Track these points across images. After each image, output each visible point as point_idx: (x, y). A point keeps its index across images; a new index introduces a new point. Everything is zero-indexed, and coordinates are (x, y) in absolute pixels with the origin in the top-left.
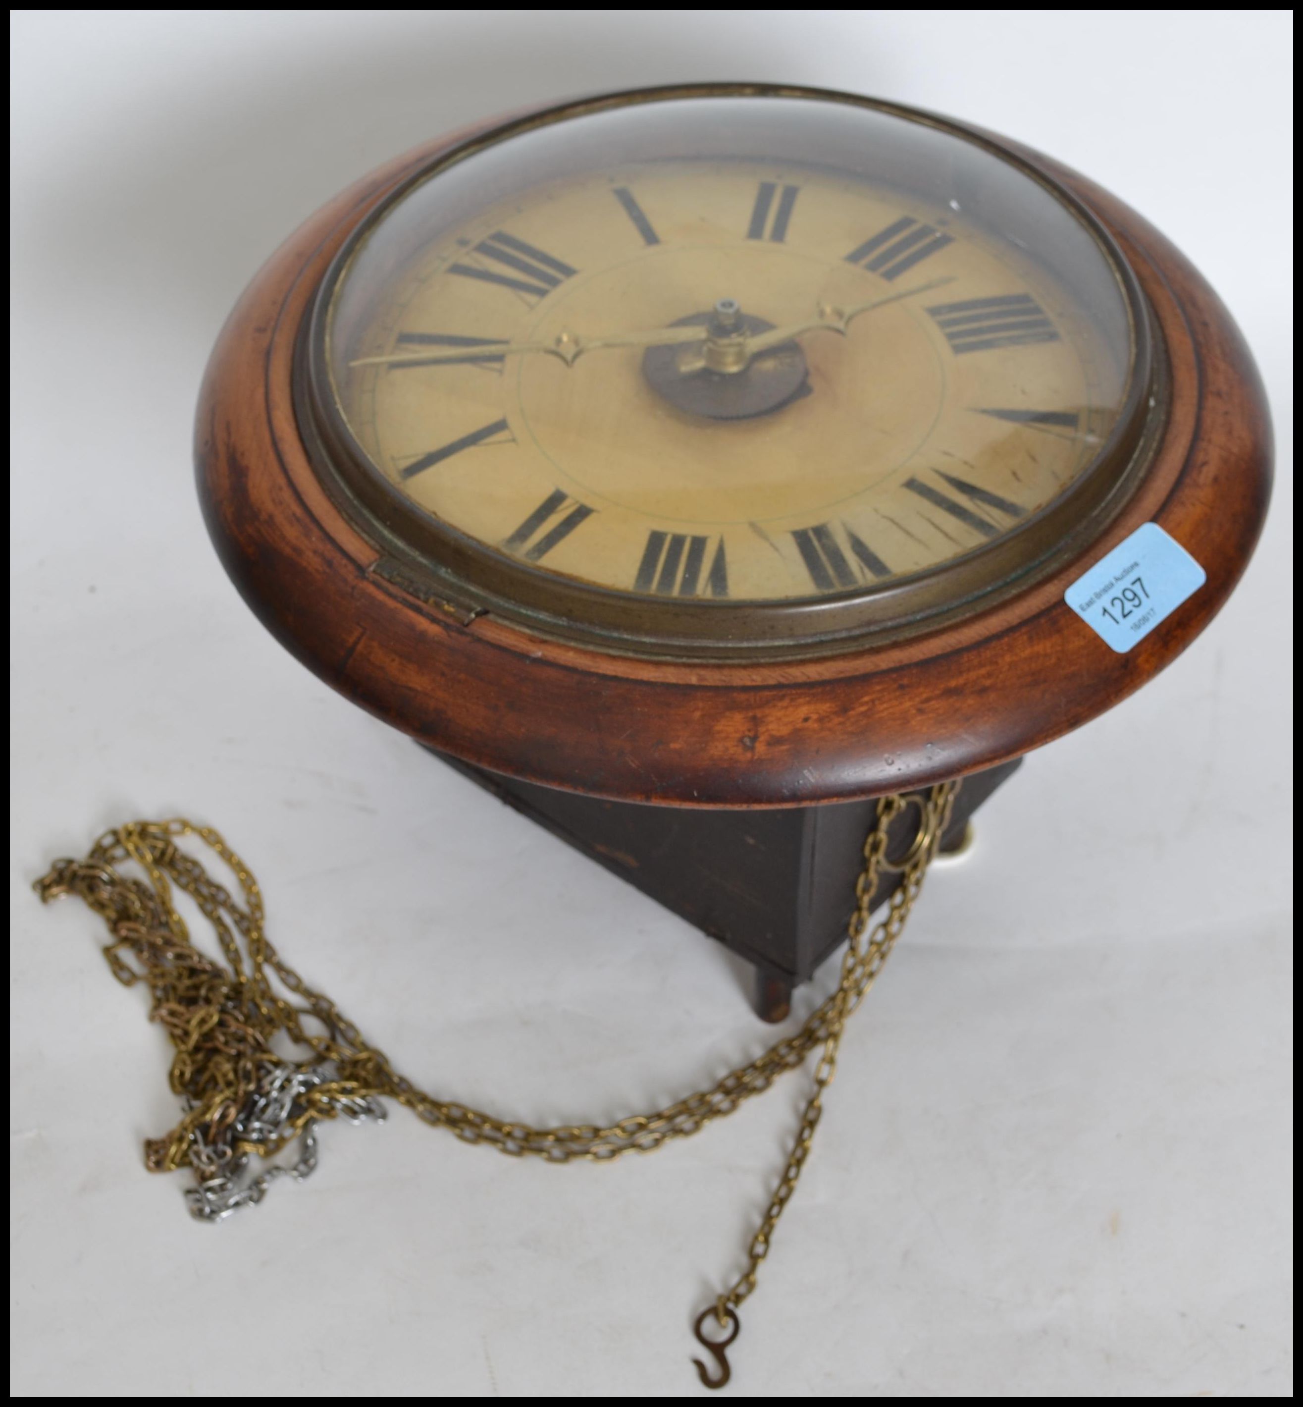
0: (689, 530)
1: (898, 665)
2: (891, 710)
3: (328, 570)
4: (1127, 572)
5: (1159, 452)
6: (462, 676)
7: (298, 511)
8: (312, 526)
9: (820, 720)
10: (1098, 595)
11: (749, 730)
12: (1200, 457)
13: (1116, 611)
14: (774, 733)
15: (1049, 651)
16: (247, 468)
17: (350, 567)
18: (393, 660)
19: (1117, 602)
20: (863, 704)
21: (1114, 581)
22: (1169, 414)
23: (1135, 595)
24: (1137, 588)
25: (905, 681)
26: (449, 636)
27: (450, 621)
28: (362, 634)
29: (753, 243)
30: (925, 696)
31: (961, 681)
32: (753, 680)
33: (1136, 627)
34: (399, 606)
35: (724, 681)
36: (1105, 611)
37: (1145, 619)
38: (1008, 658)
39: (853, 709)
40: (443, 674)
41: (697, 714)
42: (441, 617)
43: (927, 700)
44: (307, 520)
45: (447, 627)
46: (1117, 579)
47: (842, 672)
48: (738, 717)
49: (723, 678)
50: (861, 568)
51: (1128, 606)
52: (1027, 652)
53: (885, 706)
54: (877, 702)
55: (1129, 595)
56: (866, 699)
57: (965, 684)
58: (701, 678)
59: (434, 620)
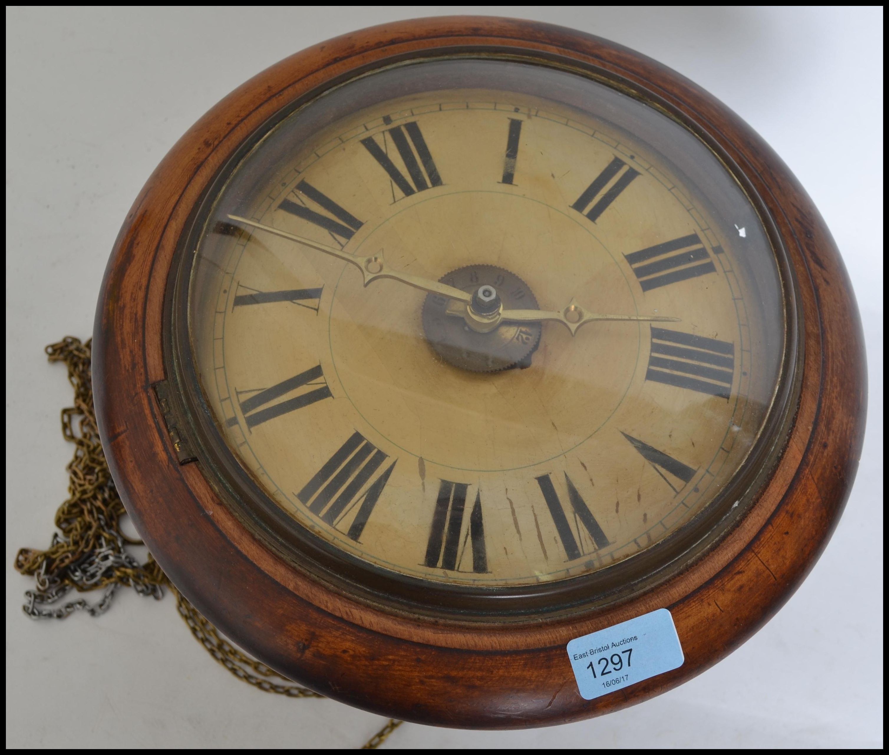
0: (379, 444)
1: (425, 642)
2: (402, 673)
3: (130, 371)
4: (624, 642)
5: (715, 548)
6: (161, 499)
7: (140, 313)
8: (140, 330)
9: (353, 657)
10: (592, 652)
11: (306, 640)
12: (741, 565)
13: (598, 669)
14: (321, 650)
15: (533, 679)
16: (134, 256)
17: (143, 377)
18: (131, 461)
19: (604, 662)
20: (386, 660)
21: (610, 646)
22: (745, 517)
23: (621, 660)
24: (625, 657)
25: (423, 657)
26: (168, 466)
27: (174, 456)
28: (125, 431)
29: (574, 213)
30: (430, 673)
31: (461, 674)
32: (327, 607)
33: (608, 684)
34: (153, 425)
35: (309, 597)
36: (591, 664)
37: (617, 681)
38: (501, 672)
39: (378, 660)
40: (152, 491)
41: (280, 611)
42: (170, 450)
43: (432, 677)
44: (140, 324)
45: (170, 459)
46: (613, 645)
47: (386, 630)
48: (304, 627)
49: (310, 595)
50: (467, 535)
51: (611, 667)
52: (518, 673)
53: (400, 668)
54: (396, 663)
55: (616, 659)
56: (390, 657)
57: (462, 678)
58: (297, 587)
59: (166, 450)
